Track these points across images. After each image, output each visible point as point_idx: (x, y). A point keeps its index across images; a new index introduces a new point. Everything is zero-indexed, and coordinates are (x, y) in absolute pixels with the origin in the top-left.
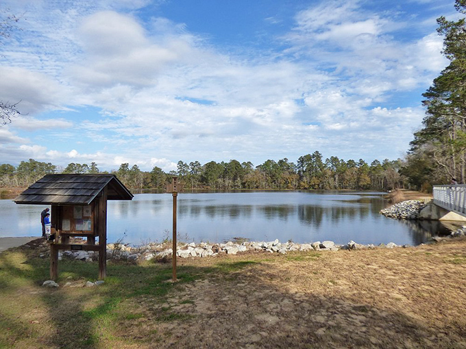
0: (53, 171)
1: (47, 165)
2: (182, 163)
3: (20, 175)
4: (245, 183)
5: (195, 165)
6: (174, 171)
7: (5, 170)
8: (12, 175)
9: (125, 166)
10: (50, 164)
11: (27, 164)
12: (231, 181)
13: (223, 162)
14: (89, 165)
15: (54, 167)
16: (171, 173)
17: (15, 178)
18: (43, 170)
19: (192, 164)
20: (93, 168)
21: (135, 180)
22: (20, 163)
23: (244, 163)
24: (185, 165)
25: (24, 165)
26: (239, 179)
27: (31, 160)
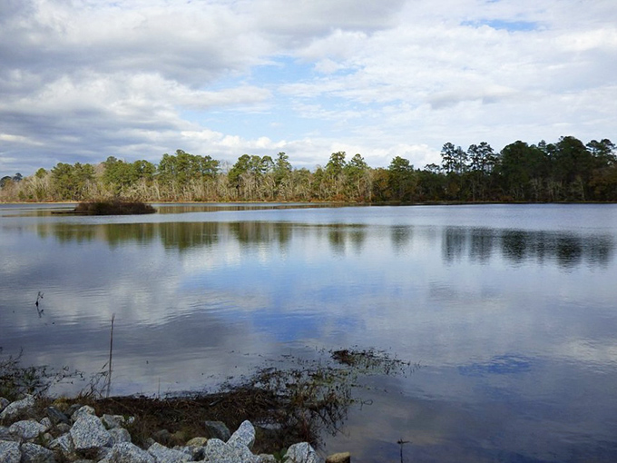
0: (213, 170)
1: (204, 160)
2: (451, 147)
3: (163, 180)
4: (593, 188)
5: (481, 150)
6: (434, 166)
7: (140, 170)
8: (151, 179)
9: (338, 157)
10: (209, 158)
11: (172, 159)
12: (560, 185)
13: (543, 143)
14: (275, 157)
15: (216, 163)
16: (428, 169)
17: (155, 185)
18: (197, 170)
19: (474, 148)
20: (280, 164)
21: (357, 184)
22: (161, 158)
23: (593, 144)
24: (459, 152)
25: (168, 161)
26: (579, 178)
27: (179, 151)
